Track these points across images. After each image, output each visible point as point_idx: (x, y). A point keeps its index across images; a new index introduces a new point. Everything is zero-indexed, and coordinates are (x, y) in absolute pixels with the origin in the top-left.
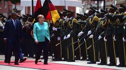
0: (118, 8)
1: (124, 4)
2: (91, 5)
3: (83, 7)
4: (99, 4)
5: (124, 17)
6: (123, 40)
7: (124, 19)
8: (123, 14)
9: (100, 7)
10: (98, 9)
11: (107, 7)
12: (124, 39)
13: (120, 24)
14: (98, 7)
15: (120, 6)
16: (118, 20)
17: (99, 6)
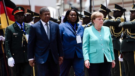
0: (111, 10)
1: (121, 3)
2: (70, 4)
3: (58, 7)
4: (83, 3)
5: (120, 24)
6: (118, 58)
7: (121, 27)
8: (120, 19)
9: (84, 8)
10: (81, 11)
11: (95, 9)
12: (121, 58)
13: (115, 34)
14: (81, 8)
15: (114, 6)
16: (112, 28)
17: (83, 6)
